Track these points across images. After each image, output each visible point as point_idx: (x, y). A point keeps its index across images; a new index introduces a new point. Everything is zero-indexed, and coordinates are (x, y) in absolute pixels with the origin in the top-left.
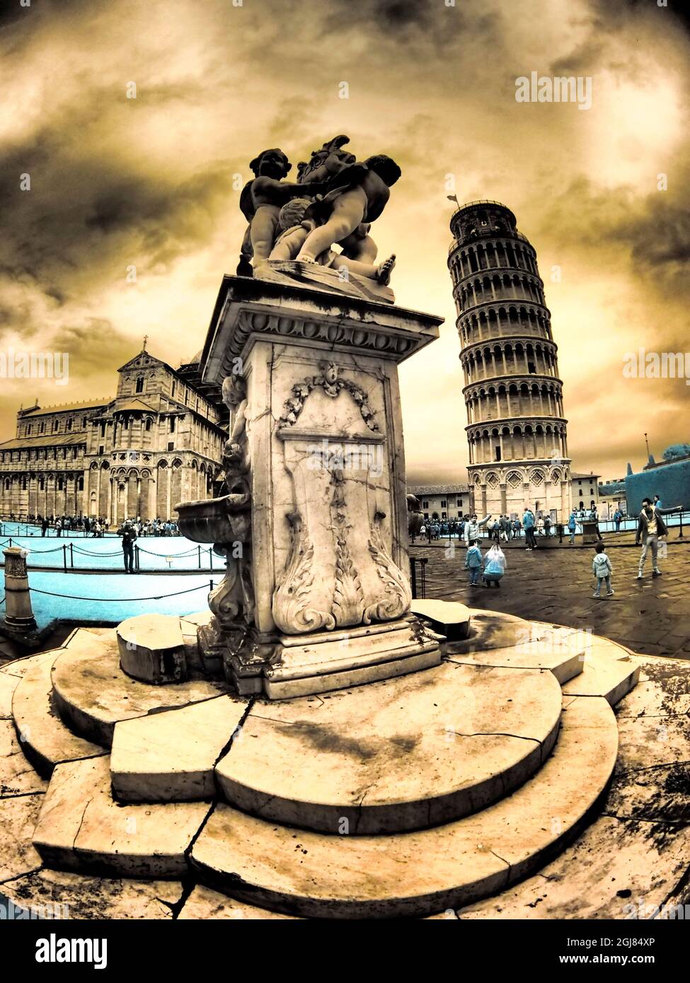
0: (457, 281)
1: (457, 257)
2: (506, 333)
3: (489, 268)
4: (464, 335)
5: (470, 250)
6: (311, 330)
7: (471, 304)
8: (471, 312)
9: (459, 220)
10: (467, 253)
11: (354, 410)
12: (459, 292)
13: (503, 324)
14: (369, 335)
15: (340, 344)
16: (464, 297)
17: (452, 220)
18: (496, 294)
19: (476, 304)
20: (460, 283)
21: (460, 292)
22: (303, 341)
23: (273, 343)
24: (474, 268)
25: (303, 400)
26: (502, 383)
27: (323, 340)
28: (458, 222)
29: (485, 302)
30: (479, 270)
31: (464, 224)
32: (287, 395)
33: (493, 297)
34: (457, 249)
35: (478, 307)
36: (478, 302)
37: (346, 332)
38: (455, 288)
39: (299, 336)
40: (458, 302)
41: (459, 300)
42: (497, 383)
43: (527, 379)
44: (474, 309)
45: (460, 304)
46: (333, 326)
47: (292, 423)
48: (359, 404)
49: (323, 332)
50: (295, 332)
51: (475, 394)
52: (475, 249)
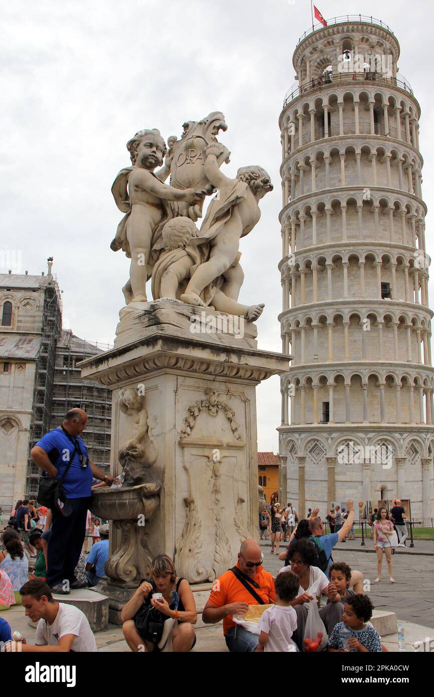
0: (289, 149)
1: (296, 112)
2: (353, 237)
3: (342, 135)
4: (290, 234)
5: (319, 103)
6: (204, 367)
7: (306, 188)
8: (304, 201)
9: (310, 49)
10: (312, 107)
11: (227, 424)
12: (290, 169)
13: (351, 222)
14: (241, 369)
15: (220, 376)
16: (297, 176)
17: (298, 48)
18: (346, 177)
19: (314, 190)
20: (294, 154)
21: (293, 168)
22: (197, 374)
23: (177, 375)
24: (320, 133)
25: (195, 418)
26: (338, 310)
27: (210, 374)
28: (307, 52)
29: (328, 188)
30: (326, 137)
31: (315, 56)
32: (186, 414)
33: (340, 181)
34: (297, 99)
35: (316, 195)
36: (317, 186)
37: (226, 369)
38: (286, 161)
39: (195, 371)
40: (286, 184)
41: (290, 181)
42: (331, 310)
43: (377, 306)
44: (309, 196)
45: (290, 186)
46: (218, 365)
47: (188, 435)
48: (230, 420)
49: (211, 369)
50: (193, 369)
51: (298, 324)
52: (326, 102)
